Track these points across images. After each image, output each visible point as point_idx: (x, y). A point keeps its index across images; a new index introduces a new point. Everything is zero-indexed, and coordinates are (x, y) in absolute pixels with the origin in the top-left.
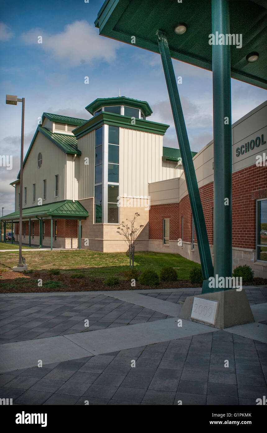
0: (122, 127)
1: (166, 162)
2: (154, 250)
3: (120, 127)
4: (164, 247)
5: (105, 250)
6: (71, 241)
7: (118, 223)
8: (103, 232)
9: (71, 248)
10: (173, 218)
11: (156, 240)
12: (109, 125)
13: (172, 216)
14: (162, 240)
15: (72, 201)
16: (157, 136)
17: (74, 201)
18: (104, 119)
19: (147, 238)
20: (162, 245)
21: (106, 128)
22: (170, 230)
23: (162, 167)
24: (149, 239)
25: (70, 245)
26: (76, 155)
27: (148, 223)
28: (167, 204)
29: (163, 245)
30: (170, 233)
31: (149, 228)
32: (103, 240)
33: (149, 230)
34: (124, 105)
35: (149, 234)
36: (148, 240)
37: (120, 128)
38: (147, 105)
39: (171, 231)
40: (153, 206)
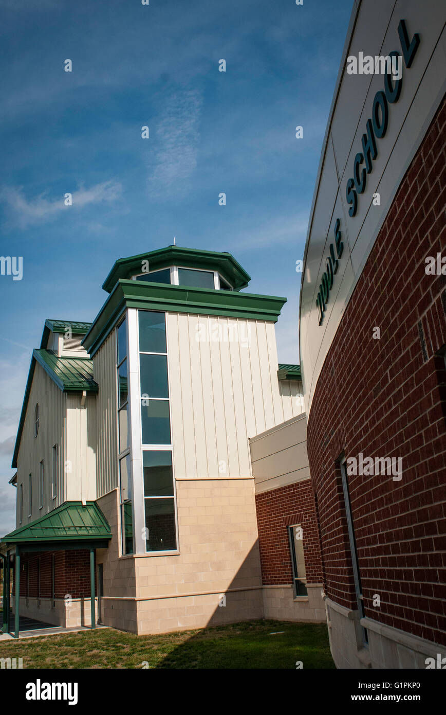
0: (171, 312)
1: (289, 384)
2: (278, 617)
3: (166, 311)
4: (297, 604)
5: (143, 629)
6: (79, 607)
7: (176, 549)
8: (134, 578)
9: (79, 624)
10: (309, 520)
11: (279, 586)
12: (141, 310)
13: (306, 517)
14: (289, 586)
15: (81, 502)
16: (261, 326)
17: (84, 504)
18: (126, 296)
19: (256, 582)
20: (291, 600)
21: (133, 316)
22: (305, 555)
23: (281, 395)
24: (264, 584)
25: (79, 619)
26: (85, 394)
27: (257, 540)
28: (292, 486)
29: (295, 598)
30: (306, 565)
31: (261, 554)
32: (135, 601)
33: (261, 559)
34: (177, 265)
35: (263, 571)
36: (260, 587)
37: (167, 314)
38: (230, 259)
39: (308, 558)
40: (262, 495)
